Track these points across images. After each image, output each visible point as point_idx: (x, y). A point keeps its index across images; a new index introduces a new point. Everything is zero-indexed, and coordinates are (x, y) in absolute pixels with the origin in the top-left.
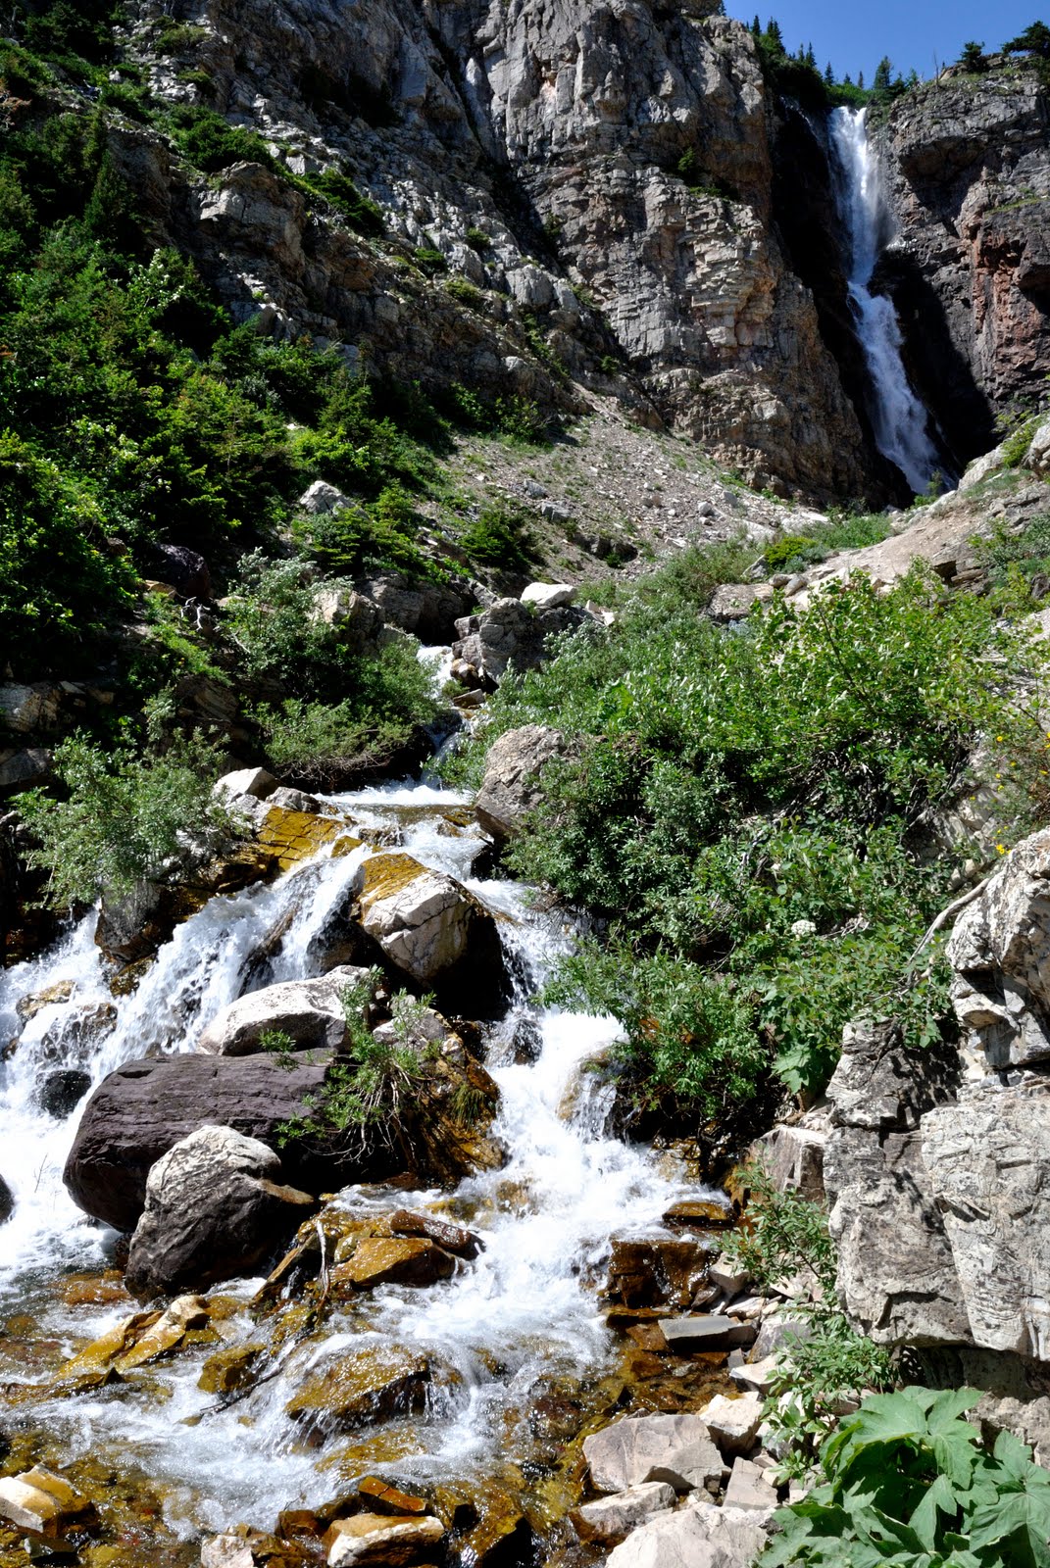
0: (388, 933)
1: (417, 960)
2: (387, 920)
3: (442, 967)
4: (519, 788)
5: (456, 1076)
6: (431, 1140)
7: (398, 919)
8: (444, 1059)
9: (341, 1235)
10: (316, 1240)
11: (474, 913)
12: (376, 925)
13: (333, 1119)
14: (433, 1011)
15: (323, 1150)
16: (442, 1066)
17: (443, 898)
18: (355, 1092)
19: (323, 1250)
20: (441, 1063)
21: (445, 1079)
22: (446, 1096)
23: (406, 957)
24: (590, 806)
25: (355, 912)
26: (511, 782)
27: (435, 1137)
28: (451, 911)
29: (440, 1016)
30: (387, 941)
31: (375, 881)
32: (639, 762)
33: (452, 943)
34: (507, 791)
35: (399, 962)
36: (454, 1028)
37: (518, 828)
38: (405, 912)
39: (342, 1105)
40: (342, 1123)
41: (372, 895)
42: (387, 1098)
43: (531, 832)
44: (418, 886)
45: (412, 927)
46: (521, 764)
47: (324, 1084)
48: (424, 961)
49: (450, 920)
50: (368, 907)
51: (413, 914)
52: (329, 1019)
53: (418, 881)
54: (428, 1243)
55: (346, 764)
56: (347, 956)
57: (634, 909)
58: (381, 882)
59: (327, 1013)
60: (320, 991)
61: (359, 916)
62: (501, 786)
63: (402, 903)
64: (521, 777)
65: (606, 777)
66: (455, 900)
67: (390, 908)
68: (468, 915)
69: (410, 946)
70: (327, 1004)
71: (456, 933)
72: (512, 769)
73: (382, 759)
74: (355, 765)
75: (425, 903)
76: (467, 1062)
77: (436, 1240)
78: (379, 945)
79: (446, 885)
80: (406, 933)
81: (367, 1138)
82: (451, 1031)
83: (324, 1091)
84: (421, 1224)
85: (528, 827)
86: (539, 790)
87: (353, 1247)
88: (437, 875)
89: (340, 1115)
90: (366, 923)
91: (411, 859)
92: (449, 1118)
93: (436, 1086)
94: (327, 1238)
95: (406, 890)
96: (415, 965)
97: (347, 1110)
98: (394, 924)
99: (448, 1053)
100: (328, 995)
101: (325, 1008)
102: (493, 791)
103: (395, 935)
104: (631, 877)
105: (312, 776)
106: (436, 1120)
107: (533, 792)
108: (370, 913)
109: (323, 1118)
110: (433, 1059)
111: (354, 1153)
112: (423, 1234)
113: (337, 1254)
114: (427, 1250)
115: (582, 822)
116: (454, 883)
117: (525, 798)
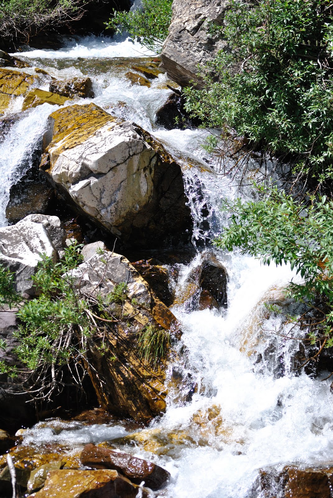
0: (76, 182)
1: (104, 207)
2: (75, 168)
3: (130, 214)
4: (204, 35)
5: (142, 319)
6: (119, 379)
7: (84, 167)
8: (130, 301)
9: (34, 467)
10: (8, 473)
11: (159, 160)
12: (64, 173)
13: (25, 361)
14: (119, 256)
15: (16, 390)
16: (128, 309)
17: (128, 145)
18: (44, 335)
19: (14, 481)
20: (127, 305)
21: (131, 320)
22: (133, 337)
23: (94, 204)
24: (273, 51)
25: (44, 162)
26: (196, 29)
27: (123, 375)
28: (136, 159)
29: (126, 261)
30: (74, 189)
31: (62, 131)
32: (323, 7)
33: (139, 190)
34: (192, 39)
35: (87, 210)
36: (140, 272)
37: (203, 75)
38: (92, 160)
39: (32, 347)
40: (32, 365)
41: (59, 145)
42: (75, 341)
43: (216, 79)
44: (104, 135)
45: (99, 175)
46: (205, 11)
47: (15, 328)
48: (112, 208)
49: (135, 168)
50: (56, 156)
51: (98, 162)
52: (18, 265)
53: (104, 130)
54: (115, 473)
55: (39, 19)
56: (40, 206)
57: (317, 152)
58: (68, 132)
59: (16, 260)
60: (10, 239)
61: (48, 166)
62: (185, 34)
63: (88, 152)
64: (205, 24)
65: (289, 23)
66: (140, 147)
67: (77, 157)
68: (154, 162)
69: (97, 193)
70: (16, 251)
71: (143, 180)
72: (197, 17)
73: (75, 14)
74: (50, 21)
75: (110, 151)
76: (153, 304)
77: (121, 471)
78: (68, 194)
79: (131, 133)
80: (93, 180)
81: (58, 378)
82: (136, 275)
83: (15, 334)
84: (108, 457)
85: (212, 74)
86: (222, 37)
87: (44, 478)
88: (122, 123)
89: (30, 356)
90: (54, 172)
91: (98, 108)
92: (137, 357)
93: (123, 328)
94: (17, 470)
95: (93, 139)
96: (103, 212)
97: (37, 351)
98: (81, 172)
99: (134, 296)
100: (18, 242)
101: (15, 256)
102: (178, 39)
103: (82, 183)
104: (315, 120)
105: (7, 34)
106: (123, 360)
107: (217, 39)
108: (57, 163)
109: (16, 360)
110: (120, 302)
111: (46, 391)
112: (110, 466)
113: (30, 485)
114: (112, 481)
115: (263, 69)
116: (139, 131)
117: (210, 45)
